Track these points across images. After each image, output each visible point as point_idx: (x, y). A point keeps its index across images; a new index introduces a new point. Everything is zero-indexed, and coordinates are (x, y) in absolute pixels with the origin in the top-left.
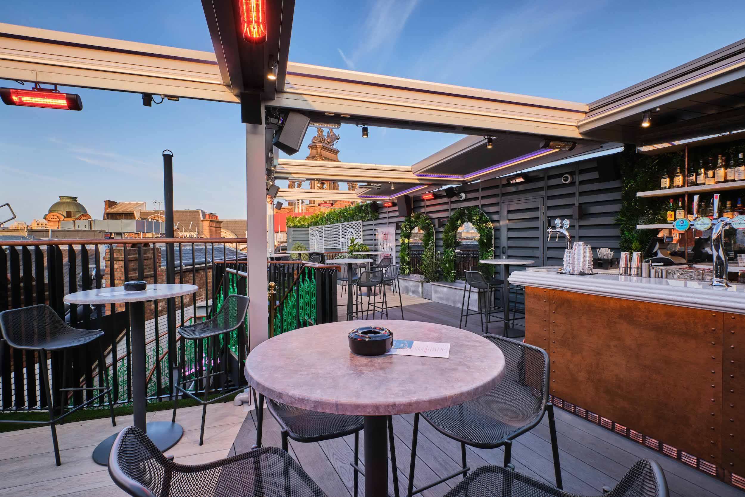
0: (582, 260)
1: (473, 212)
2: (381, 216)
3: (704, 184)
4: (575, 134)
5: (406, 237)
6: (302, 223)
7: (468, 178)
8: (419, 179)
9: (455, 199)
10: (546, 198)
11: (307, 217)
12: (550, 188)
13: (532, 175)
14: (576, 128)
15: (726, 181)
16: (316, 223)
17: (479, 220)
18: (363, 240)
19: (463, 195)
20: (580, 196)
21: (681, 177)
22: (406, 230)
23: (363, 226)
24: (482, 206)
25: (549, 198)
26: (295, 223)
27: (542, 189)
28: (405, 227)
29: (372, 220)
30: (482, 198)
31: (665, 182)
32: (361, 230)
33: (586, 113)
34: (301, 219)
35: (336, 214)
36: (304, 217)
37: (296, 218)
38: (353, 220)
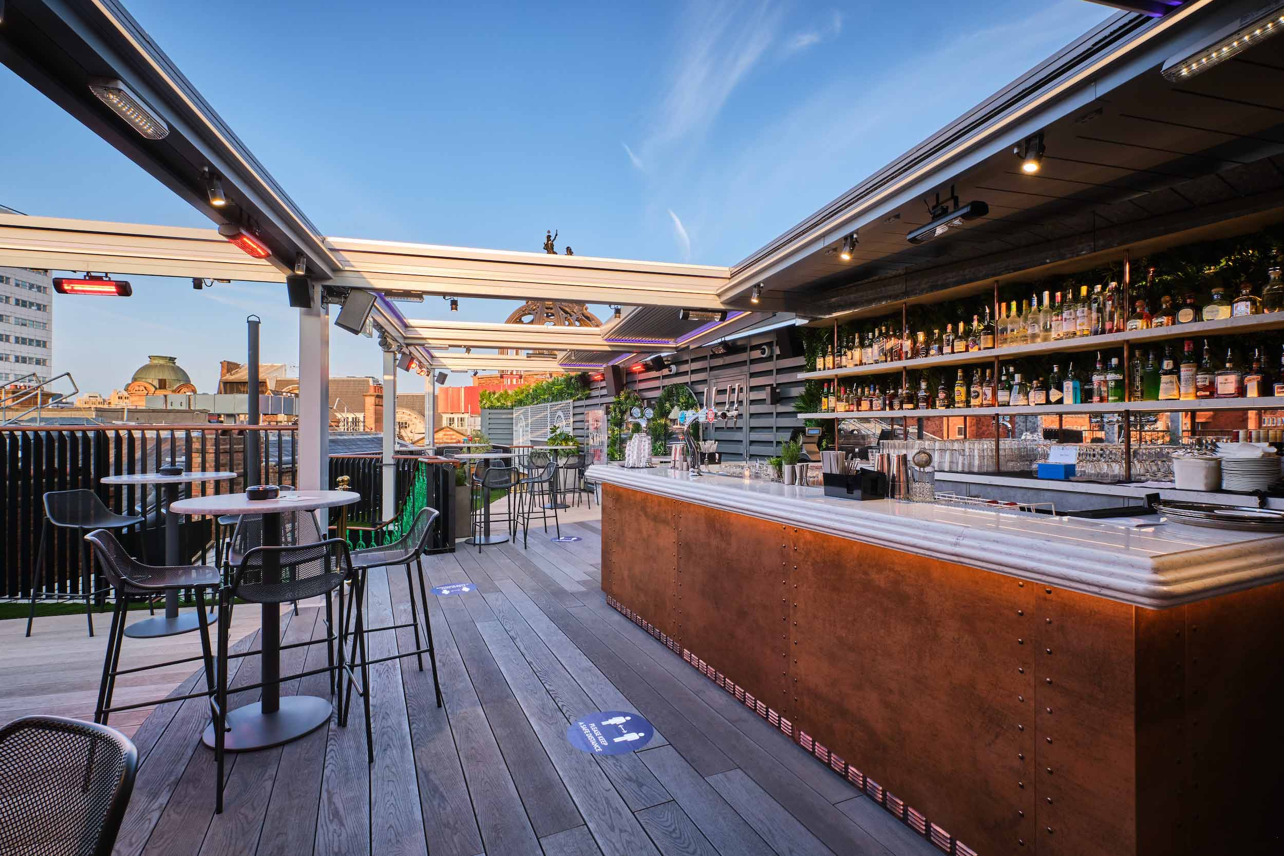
0: (635, 453)
1: (681, 391)
2: (594, 393)
3: (846, 367)
4: (717, 304)
5: (616, 425)
6: (502, 402)
7: (682, 343)
8: (610, 346)
9: (665, 372)
10: (748, 376)
11: (510, 392)
12: (753, 361)
13: (739, 343)
14: (717, 298)
15: (861, 364)
16: (520, 403)
17: (685, 403)
18: (574, 429)
19: (673, 367)
20: (777, 373)
21: (831, 357)
22: (615, 414)
23: (574, 407)
24: (693, 383)
25: (752, 375)
26: (492, 402)
27: (744, 363)
28: (615, 411)
29: (583, 400)
30: (693, 372)
31: (820, 363)
32: (571, 413)
33: (729, 279)
34: (501, 395)
35: (544, 389)
36: (506, 392)
37: (494, 393)
38: (562, 399)
